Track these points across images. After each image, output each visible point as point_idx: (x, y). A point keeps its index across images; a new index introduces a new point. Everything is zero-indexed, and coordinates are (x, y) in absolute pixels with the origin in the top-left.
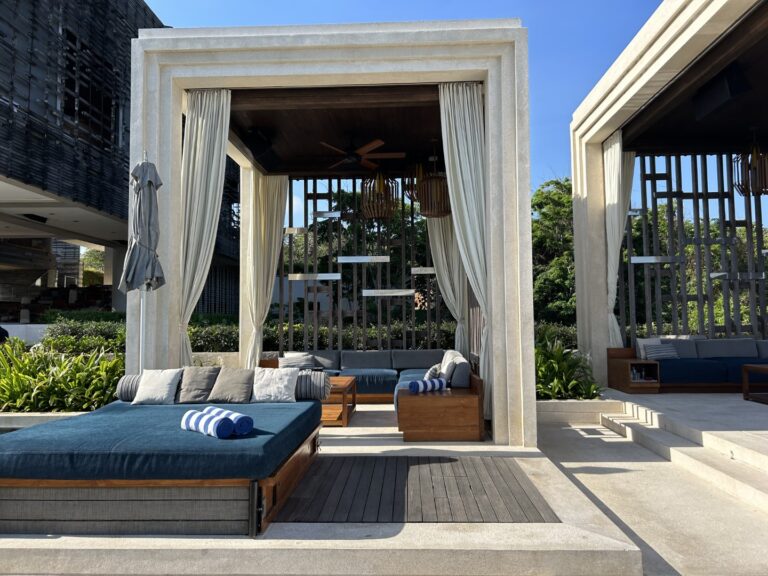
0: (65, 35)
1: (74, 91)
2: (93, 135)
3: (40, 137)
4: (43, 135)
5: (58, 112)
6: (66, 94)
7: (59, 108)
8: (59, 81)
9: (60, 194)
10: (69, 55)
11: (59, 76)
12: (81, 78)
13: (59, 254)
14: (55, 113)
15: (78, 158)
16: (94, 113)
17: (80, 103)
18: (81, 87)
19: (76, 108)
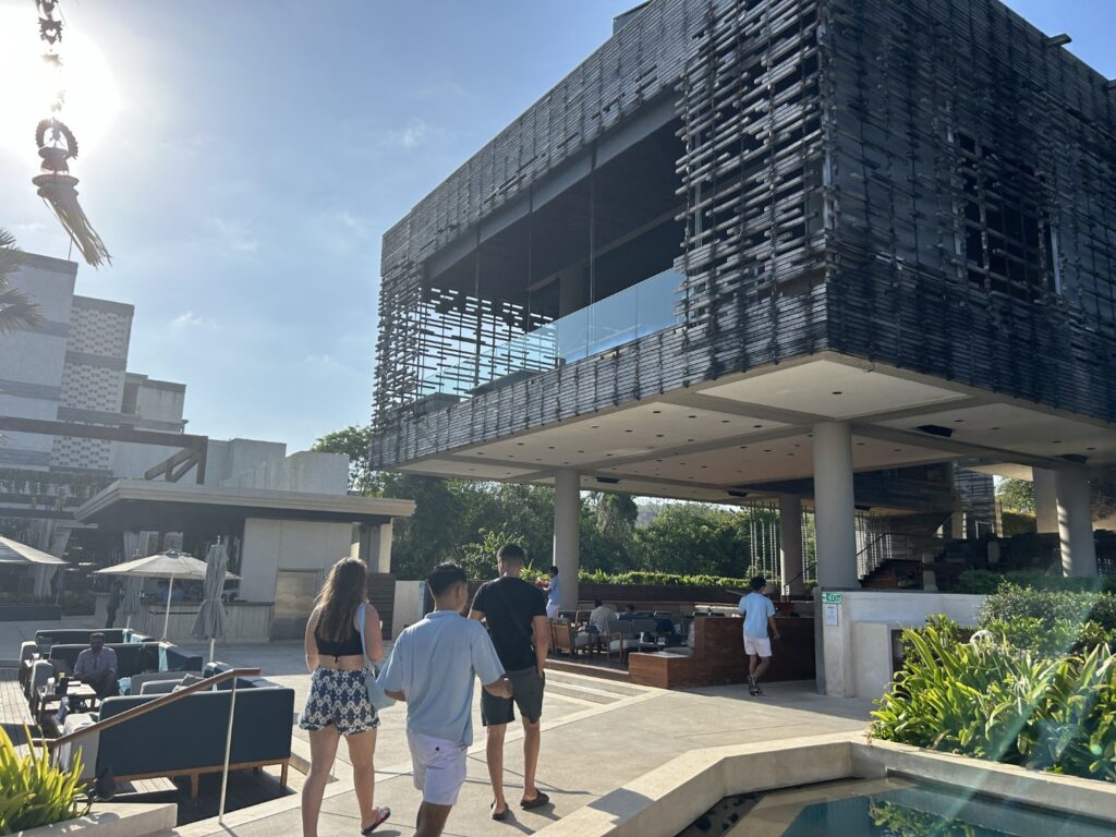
0: (958, 141)
1: (979, 222)
2: (1014, 283)
3: (937, 300)
4: (940, 296)
5: (958, 257)
6: (968, 229)
7: (958, 252)
8: (955, 211)
9: (973, 383)
10: (966, 170)
11: (955, 203)
12: (988, 199)
13: (964, 489)
14: (954, 260)
15: (995, 323)
16: (1012, 249)
17: (990, 238)
18: (988, 212)
19: (985, 247)
